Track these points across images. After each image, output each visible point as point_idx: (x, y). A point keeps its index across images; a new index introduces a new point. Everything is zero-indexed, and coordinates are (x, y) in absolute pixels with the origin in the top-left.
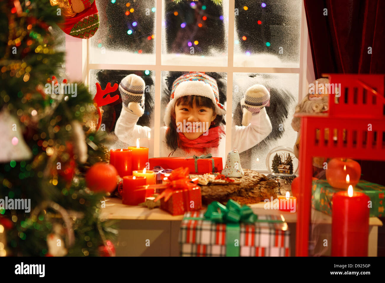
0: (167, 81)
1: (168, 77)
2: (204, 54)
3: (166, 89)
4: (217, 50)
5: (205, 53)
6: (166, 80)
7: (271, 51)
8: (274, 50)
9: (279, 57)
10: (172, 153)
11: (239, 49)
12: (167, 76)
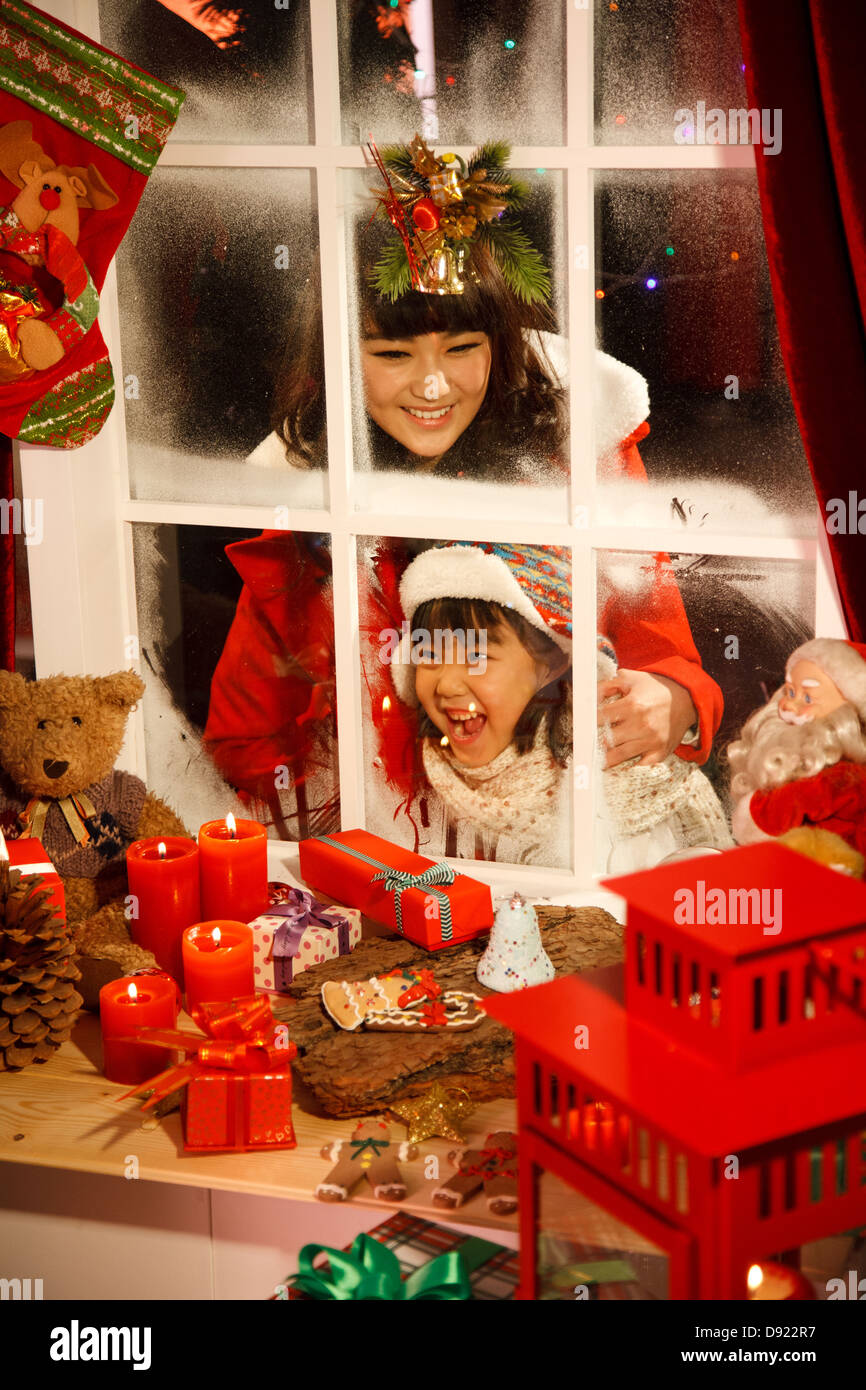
0: (377, 563)
1: (378, 550)
2: (495, 474)
3: (375, 590)
4: (541, 461)
5: (502, 473)
6: (373, 559)
7: (730, 470)
8: (741, 468)
9: (758, 494)
10: (405, 805)
11: (616, 460)
12: (377, 546)
